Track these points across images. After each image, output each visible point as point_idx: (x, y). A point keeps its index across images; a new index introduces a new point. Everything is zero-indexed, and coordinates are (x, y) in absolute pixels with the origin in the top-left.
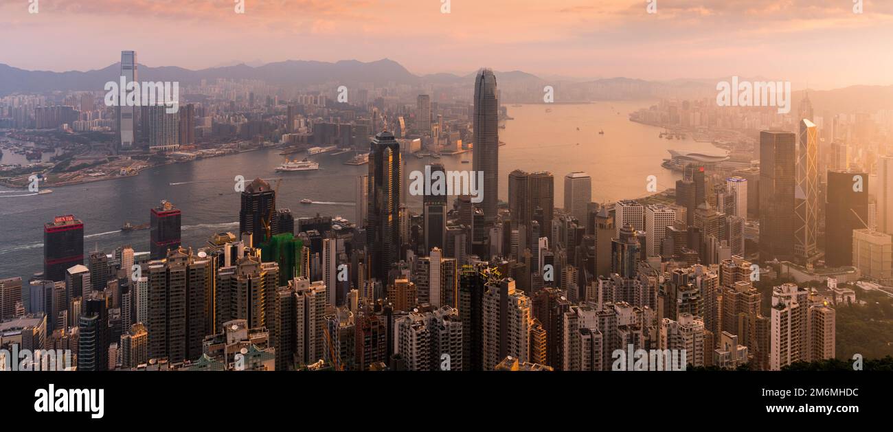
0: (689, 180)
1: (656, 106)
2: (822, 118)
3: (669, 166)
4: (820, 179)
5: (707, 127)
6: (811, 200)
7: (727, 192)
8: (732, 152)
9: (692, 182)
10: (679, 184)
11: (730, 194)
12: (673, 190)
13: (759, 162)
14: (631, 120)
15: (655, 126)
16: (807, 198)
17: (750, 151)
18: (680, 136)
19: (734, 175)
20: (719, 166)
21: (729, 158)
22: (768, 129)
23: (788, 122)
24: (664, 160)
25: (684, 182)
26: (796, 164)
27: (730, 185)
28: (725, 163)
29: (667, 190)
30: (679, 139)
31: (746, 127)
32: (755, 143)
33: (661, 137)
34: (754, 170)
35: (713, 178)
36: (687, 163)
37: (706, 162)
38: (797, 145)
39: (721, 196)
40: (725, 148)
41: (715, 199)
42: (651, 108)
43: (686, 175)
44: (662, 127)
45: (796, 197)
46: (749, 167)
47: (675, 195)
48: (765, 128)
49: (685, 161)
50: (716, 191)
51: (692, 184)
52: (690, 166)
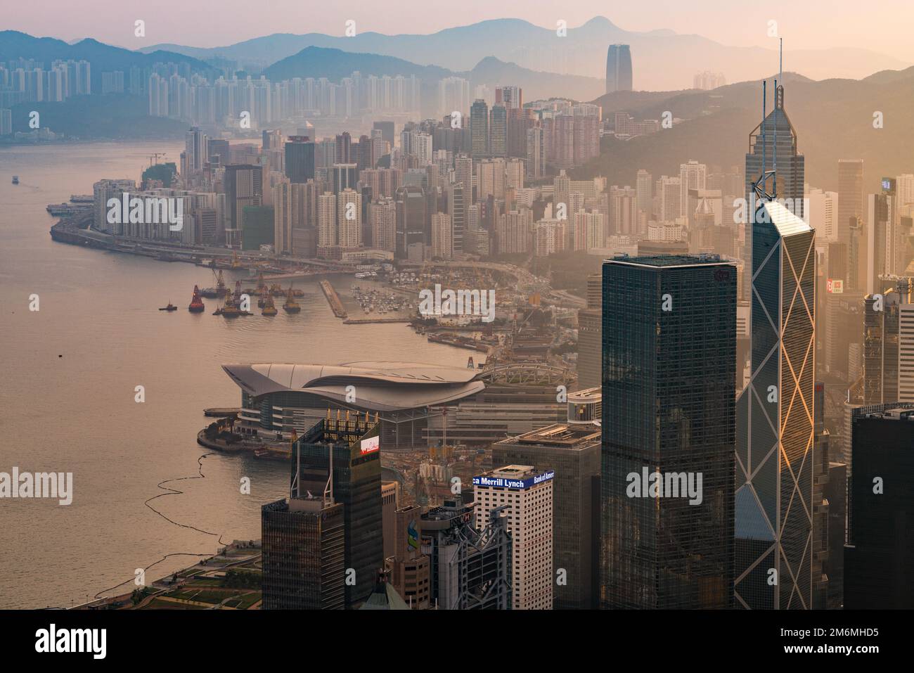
0: (318, 494)
1: (172, 166)
2: (834, 196)
3: (233, 438)
4: (825, 448)
5: (390, 256)
6: (793, 544)
7: (472, 536)
8: (491, 360)
9: (330, 503)
10: (273, 516)
11: (484, 541)
12: (250, 546)
13: (598, 397)
14: (57, 236)
15: (171, 260)
16: (778, 537)
17: (564, 349)
18: (279, 303)
19: (498, 461)
20: (443, 423)
21: (480, 385)
22: (633, 252)
23: (709, 219)
24: (208, 414)
25: (296, 505)
26: (739, 393)
27: (484, 504)
28: (467, 410)
29: (224, 553)
30: (269, 313)
31: (551, 248)
32: (582, 315)
33: (196, 309)
34: (578, 434)
35: (419, 482)
36: (309, 419)
37: (386, 414)
38: (744, 313)
39: (450, 555)
40: (462, 344)
41: (424, 574)
42: (147, 175)
43: (304, 477)
44: (197, 262)
45: (741, 532)
46: (561, 420)
47: (257, 569)
48: (624, 247)
49: (297, 411)
50: (430, 535)
51: (330, 515)
52: (320, 432)
